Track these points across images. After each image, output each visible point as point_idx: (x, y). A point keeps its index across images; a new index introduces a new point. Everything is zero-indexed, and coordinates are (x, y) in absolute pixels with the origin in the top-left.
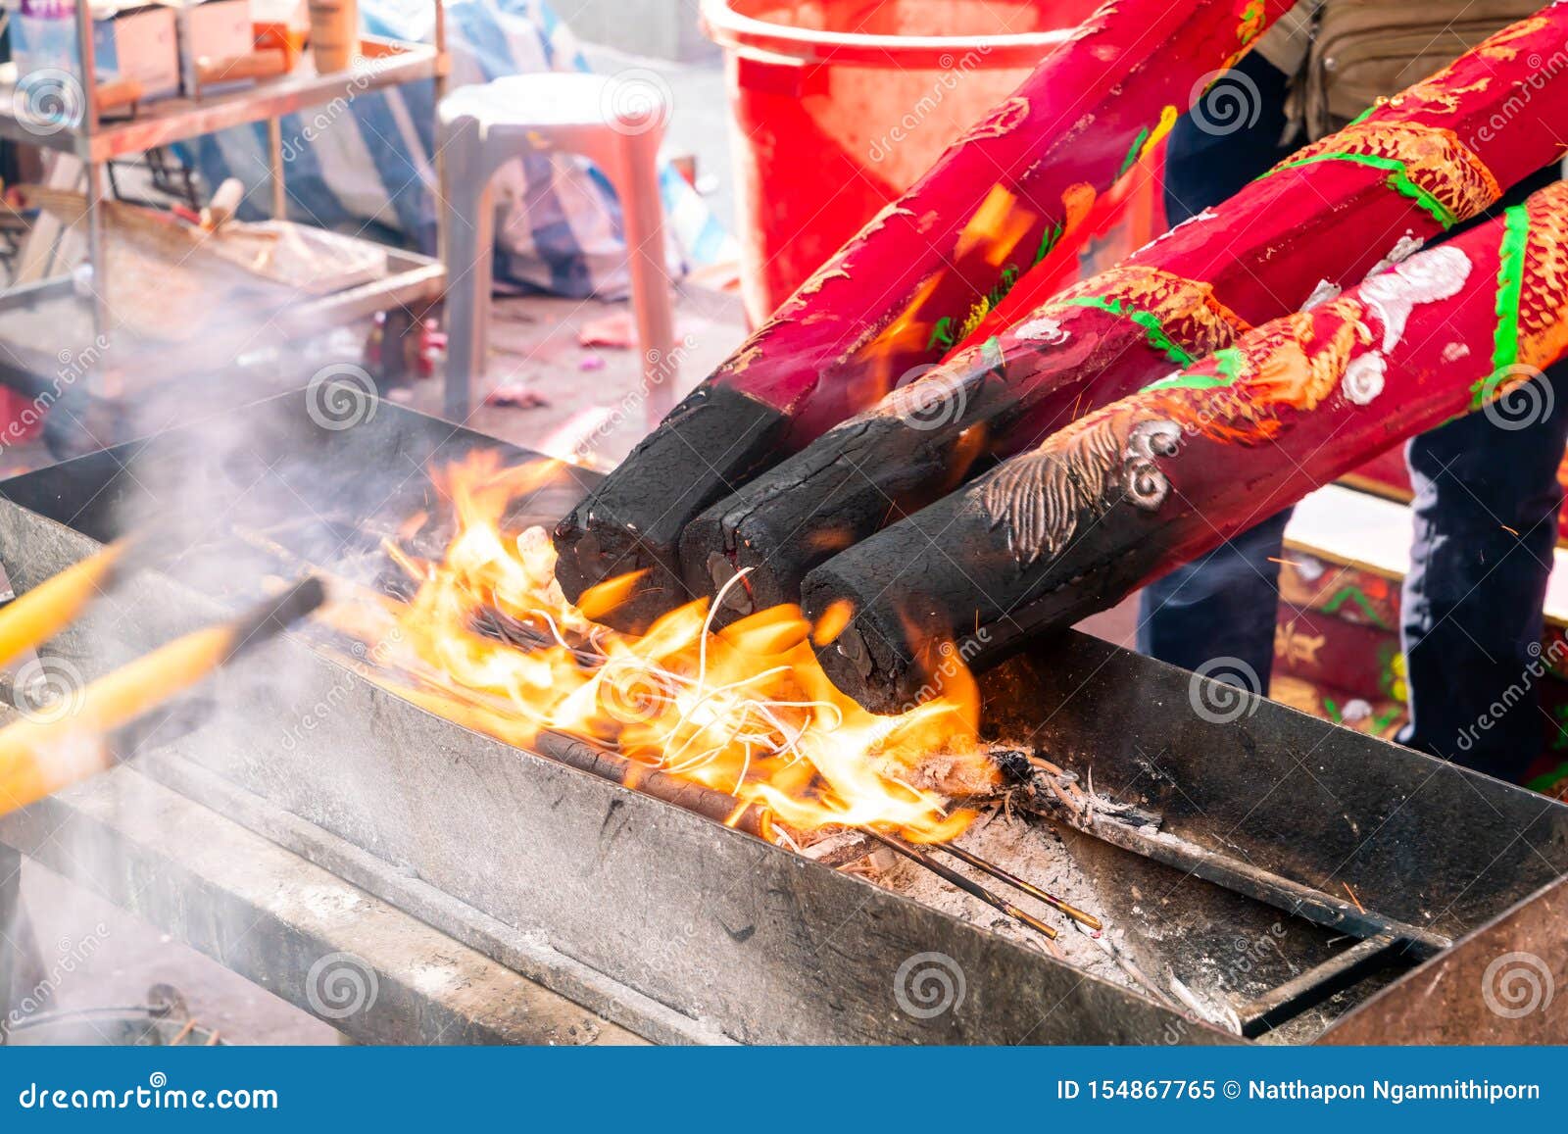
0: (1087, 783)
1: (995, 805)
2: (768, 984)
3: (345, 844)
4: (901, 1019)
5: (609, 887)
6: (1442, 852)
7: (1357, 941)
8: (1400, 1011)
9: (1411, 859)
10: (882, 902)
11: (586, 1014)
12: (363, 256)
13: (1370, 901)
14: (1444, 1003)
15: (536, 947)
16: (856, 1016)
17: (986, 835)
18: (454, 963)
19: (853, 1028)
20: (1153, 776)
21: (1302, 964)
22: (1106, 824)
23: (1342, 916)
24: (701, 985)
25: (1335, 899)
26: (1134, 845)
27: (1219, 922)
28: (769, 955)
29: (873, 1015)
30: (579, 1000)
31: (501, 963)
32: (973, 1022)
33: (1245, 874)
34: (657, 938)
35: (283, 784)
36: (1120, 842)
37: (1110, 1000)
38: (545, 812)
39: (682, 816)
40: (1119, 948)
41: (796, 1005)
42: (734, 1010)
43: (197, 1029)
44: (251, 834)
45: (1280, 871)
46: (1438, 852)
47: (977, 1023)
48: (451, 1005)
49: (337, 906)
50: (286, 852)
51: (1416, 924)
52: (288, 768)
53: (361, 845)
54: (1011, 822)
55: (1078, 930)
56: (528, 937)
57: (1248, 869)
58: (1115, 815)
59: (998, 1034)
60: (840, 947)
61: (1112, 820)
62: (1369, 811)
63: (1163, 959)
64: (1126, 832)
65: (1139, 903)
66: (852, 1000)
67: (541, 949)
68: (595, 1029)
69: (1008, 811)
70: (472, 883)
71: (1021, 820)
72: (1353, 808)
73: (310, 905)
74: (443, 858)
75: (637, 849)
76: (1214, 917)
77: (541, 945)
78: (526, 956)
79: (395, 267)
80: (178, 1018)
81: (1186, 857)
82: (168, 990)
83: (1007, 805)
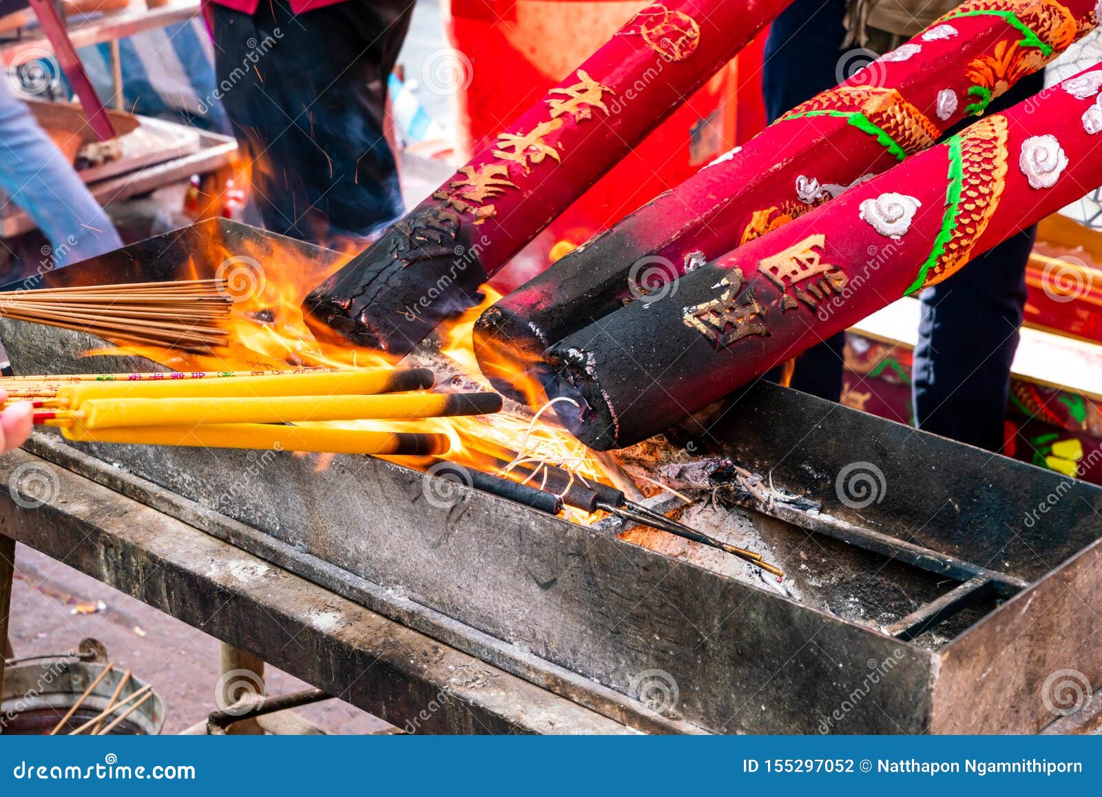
0: (768, 482)
1: (705, 499)
2: (566, 618)
3: (256, 532)
4: (661, 638)
5: (451, 555)
6: (1017, 522)
7: (961, 583)
8: (1005, 624)
9: (996, 528)
10: (651, 560)
11: (433, 642)
12: (182, 136)
13: (967, 556)
14: (1032, 619)
15: (399, 598)
16: (628, 637)
17: (700, 518)
18: (339, 610)
19: (626, 645)
20: (815, 476)
21: (919, 600)
22: (784, 509)
23: (949, 566)
24: (516, 620)
25: (943, 555)
26: (803, 522)
27: (862, 573)
28: (567, 597)
29: (641, 636)
30: (428, 633)
31: (371, 610)
32: (713, 638)
33: (881, 540)
34: (485, 589)
35: (210, 492)
36: (793, 521)
37: (812, 621)
38: (406, 504)
39: (507, 506)
40: (791, 592)
41: (585, 631)
42: (539, 637)
43: (114, 669)
44: (187, 526)
45: (905, 537)
46: (1014, 522)
47: (716, 639)
48: (340, 638)
49: (253, 573)
50: (213, 539)
51: (1000, 571)
52: (215, 481)
53: (266, 531)
54: (716, 509)
55: (763, 581)
56: (390, 591)
57: (883, 537)
58: (790, 503)
59: (731, 646)
60: (619, 591)
61: (787, 506)
62: (967, 496)
63: (821, 599)
64: (798, 514)
65: (805, 562)
66: (626, 626)
67: (400, 599)
68: (441, 651)
69: (714, 502)
70: (349, 555)
71: (723, 508)
72: (955, 494)
73: (235, 573)
74: (329, 539)
75: (473, 529)
76: (858, 570)
77: (400, 596)
78: (390, 604)
79: (206, 143)
80: (101, 661)
81: (839, 530)
82: (94, 642)
83: (713, 498)
